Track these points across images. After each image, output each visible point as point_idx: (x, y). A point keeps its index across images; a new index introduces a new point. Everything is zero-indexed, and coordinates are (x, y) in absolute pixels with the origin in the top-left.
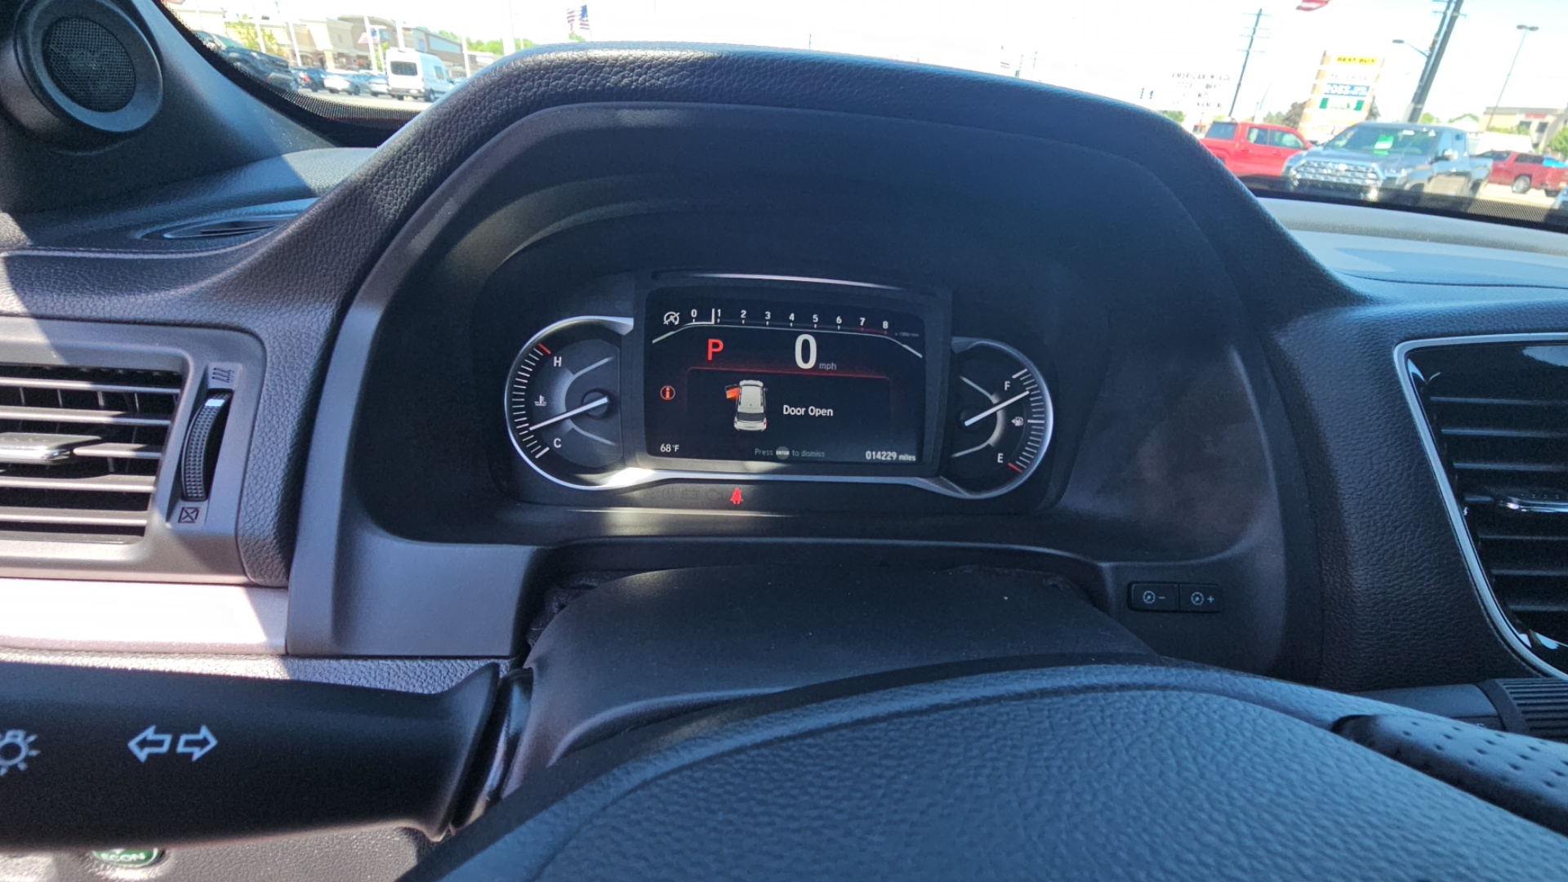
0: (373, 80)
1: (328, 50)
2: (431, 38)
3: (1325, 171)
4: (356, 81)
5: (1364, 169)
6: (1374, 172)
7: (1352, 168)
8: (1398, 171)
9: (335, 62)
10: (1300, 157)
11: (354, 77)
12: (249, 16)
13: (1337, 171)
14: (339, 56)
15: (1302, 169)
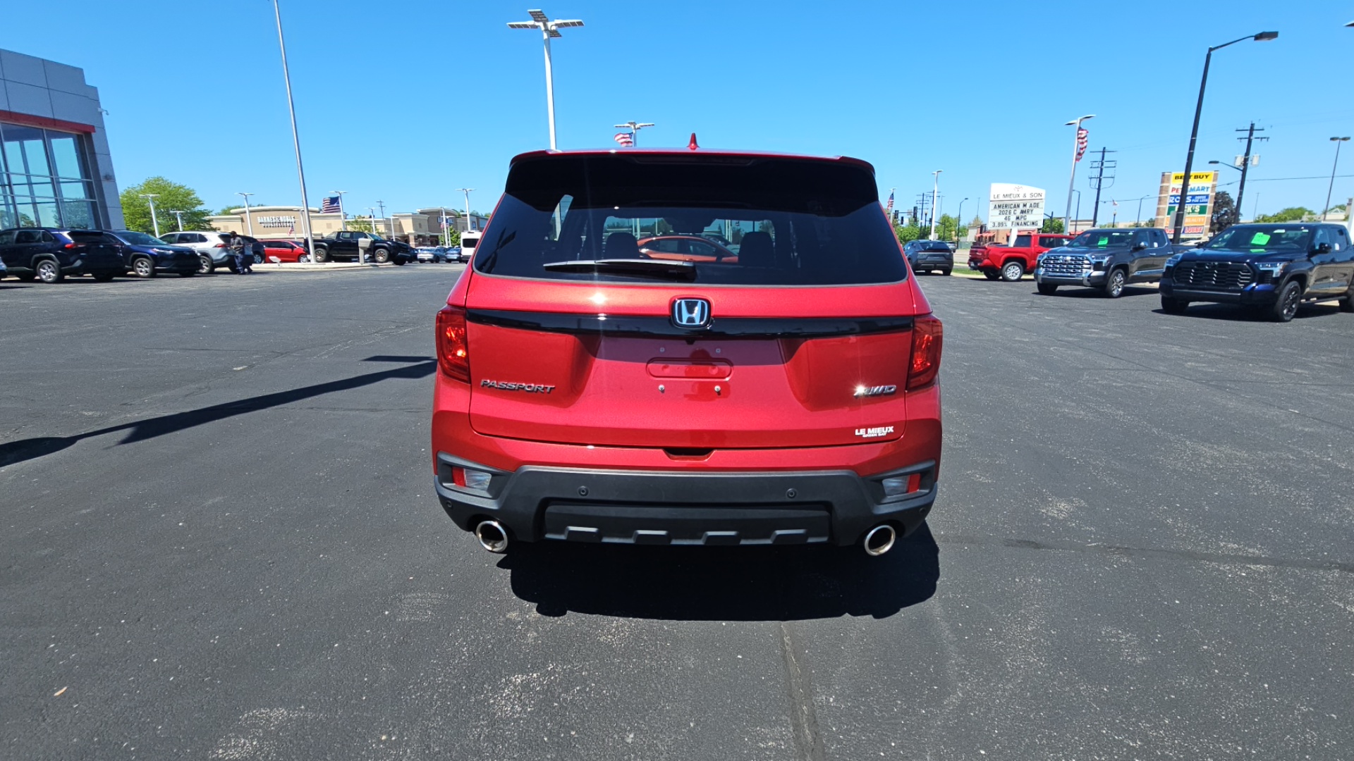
0: (448, 252)
1: (411, 234)
2: (481, 221)
3: (1059, 262)
4: (438, 252)
5: (1081, 259)
6: (1087, 260)
7: (1074, 258)
8: (1103, 258)
9: (415, 242)
10: (1044, 254)
11: (437, 250)
12: (362, 216)
13: (1066, 261)
14: (417, 237)
15: (1046, 261)
